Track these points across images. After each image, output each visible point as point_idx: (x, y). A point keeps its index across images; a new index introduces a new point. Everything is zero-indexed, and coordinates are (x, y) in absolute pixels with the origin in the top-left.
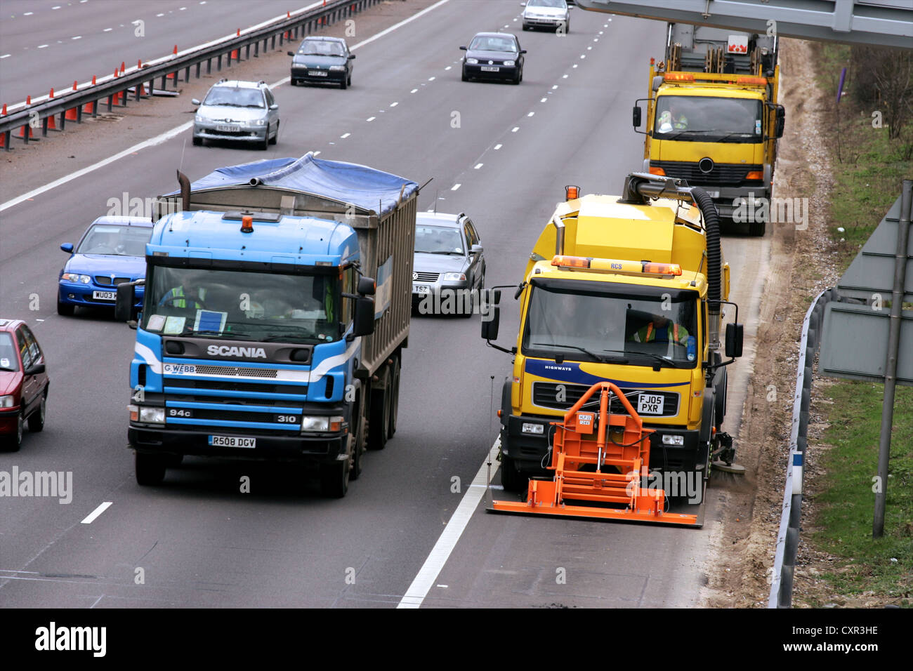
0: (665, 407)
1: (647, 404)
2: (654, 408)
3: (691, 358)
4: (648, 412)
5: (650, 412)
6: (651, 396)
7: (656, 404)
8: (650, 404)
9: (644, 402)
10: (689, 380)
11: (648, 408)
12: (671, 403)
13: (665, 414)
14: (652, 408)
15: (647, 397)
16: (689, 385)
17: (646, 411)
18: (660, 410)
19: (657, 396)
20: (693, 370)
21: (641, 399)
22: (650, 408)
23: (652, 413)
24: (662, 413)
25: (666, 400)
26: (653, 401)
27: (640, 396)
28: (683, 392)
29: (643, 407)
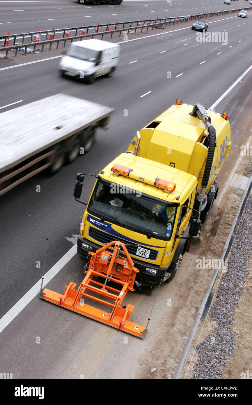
0: (150, 255)
1: (141, 252)
2: (144, 255)
3: (168, 235)
4: (141, 256)
5: (142, 256)
6: (144, 249)
7: (146, 253)
8: (143, 252)
9: (140, 251)
10: (165, 246)
11: (141, 254)
12: (154, 255)
13: (149, 258)
14: (143, 254)
15: (142, 249)
16: (164, 248)
17: (140, 255)
18: (148, 256)
19: (147, 250)
20: (168, 242)
21: (139, 249)
22: (142, 254)
23: (143, 256)
24: (148, 258)
25: (151, 253)
26: (145, 252)
27: (138, 247)
28: (161, 251)
29: (139, 253)
